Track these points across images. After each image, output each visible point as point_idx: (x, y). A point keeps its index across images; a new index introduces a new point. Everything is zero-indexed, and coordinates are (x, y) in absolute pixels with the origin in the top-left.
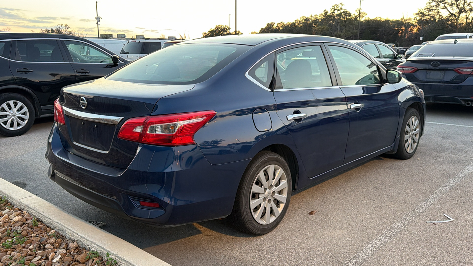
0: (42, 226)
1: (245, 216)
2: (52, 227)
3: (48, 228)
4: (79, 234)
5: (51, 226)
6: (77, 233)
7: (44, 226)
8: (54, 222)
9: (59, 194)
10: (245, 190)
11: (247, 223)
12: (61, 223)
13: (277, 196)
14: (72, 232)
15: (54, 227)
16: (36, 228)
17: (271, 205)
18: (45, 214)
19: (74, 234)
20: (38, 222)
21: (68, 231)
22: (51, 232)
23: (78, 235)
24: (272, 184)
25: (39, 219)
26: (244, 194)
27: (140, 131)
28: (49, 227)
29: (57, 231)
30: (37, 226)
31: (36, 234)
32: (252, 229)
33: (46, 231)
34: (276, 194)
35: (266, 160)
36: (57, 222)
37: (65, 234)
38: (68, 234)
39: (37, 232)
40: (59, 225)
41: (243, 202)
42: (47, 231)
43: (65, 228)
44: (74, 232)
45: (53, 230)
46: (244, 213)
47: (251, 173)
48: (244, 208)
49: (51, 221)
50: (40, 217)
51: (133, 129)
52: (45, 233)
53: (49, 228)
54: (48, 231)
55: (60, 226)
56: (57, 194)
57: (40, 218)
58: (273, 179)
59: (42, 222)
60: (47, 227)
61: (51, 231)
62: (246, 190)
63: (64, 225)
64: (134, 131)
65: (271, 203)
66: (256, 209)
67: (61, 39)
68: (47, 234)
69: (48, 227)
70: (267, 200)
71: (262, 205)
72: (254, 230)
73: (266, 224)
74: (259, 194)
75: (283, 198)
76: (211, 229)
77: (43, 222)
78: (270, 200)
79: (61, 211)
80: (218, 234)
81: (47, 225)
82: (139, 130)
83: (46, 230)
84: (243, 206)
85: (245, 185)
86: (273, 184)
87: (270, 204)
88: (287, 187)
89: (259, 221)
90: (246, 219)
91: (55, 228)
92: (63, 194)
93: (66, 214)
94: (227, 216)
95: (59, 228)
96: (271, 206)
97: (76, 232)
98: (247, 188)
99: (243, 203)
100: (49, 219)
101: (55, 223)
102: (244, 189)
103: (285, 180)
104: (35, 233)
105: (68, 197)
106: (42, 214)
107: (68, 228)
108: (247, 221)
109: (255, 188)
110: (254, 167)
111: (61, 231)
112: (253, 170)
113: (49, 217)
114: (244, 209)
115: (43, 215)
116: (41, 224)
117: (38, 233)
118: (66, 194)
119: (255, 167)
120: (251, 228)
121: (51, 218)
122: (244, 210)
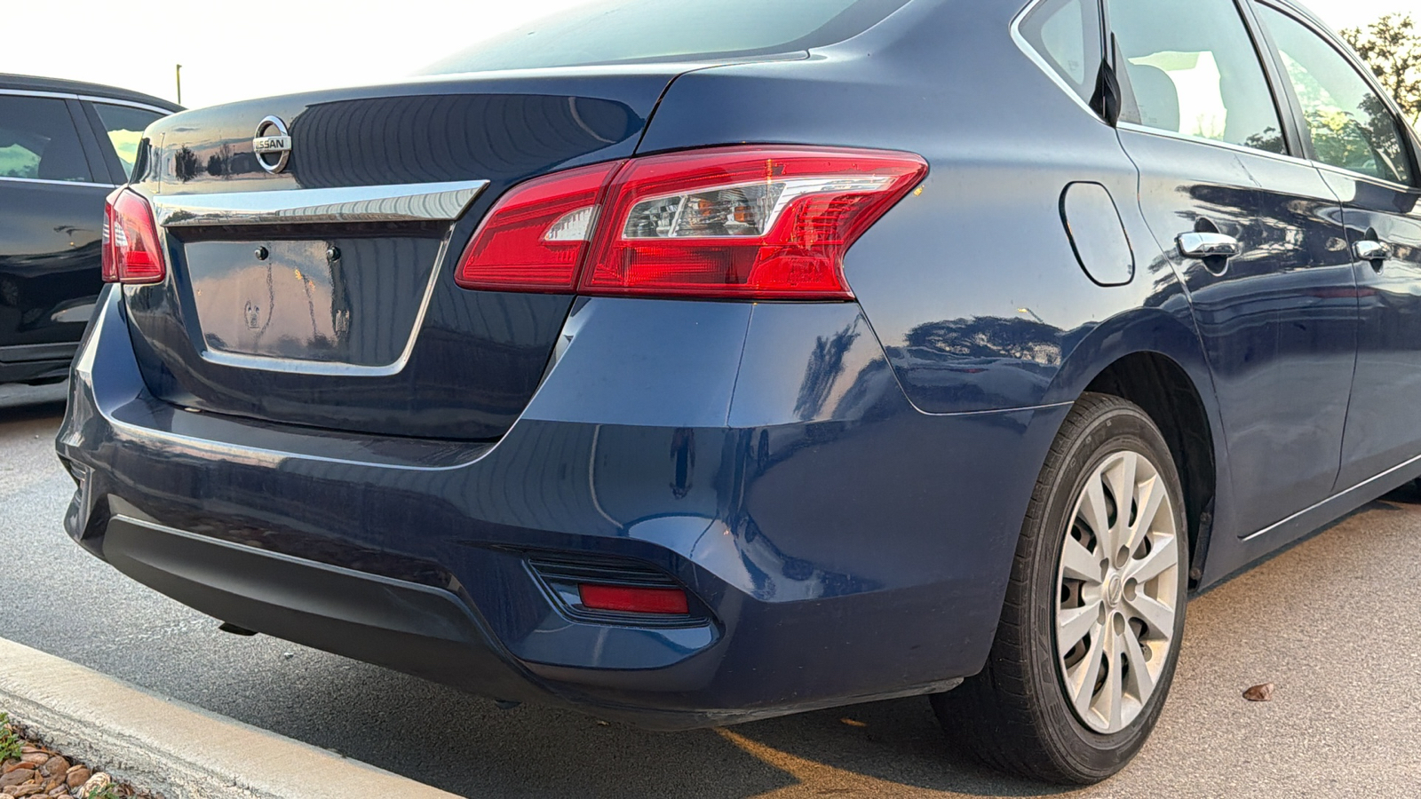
0: (40, 758)
1: (1038, 685)
2: (95, 759)
3: (71, 766)
4: (242, 779)
5: (89, 756)
6: (232, 776)
7: (53, 759)
8: (105, 737)
9: (97, 647)
10: (1037, 558)
11: (1046, 716)
12: (144, 738)
13: (1141, 602)
14: (202, 775)
15: (103, 760)
16: (12, 767)
17: (1122, 639)
18: (55, 702)
19: (215, 782)
20: (21, 742)
21: (182, 769)
22: (90, 782)
23: (235, 784)
24: (1128, 545)
25: (27, 727)
26: (1035, 575)
27: (581, 237)
28: (77, 763)
29: (121, 776)
30: (19, 759)
31: (17, 793)
32: (1062, 750)
33: (65, 782)
34: (1139, 591)
35: (1109, 424)
36: (120, 735)
37: (161, 788)
38: (179, 786)
39: (19, 788)
40: (133, 749)
41: (1033, 615)
42: (71, 781)
43: (164, 760)
44: (212, 773)
45: (99, 774)
46: (1036, 670)
47: (1059, 480)
48: (1033, 641)
49: (87, 731)
50: (29, 718)
51: (543, 231)
52: (62, 787)
53: (79, 766)
54: (77, 780)
55: (138, 750)
56: (86, 646)
57: (29, 723)
58: (1131, 524)
59: (37, 741)
60: (66, 763)
61: (90, 777)
62: (1043, 557)
63: (156, 744)
64: (546, 239)
65: (1125, 633)
66: (1076, 655)
67: (82, 98)
68: (68, 793)
69: (70, 761)
70: (1110, 616)
71: (1094, 640)
72: (1069, 759)
73: (1111, 732)
74: (1082, 583)
75: (1161, 609)
76: (835, 766)
77: (48, 739)
78: (1118, 616)
79: (130, 690)
80: (881, 784)
81: (70, 752)
82: (576, 228)
83: (63, 778)
84: (1033, 635)
85: (1036, 530)
86: (1132, 545)
87: (1121, 635)
88: (1177, 566)
89: (1086, 715)
90: (1042, 701)
91: (111, 762)
92: (114, 647)
93: (155, 699)
94: (961, 680)
95: (131, 763)
96: (1124, 650)
97: (224, 771)
98: (1047, 545)
99: (1033, 620)
100: (80, 721)
101: (111, 740)
102: (1032, 550)
103: (1170, 532)
104: (8, 792)
105: (139, 659)
106: (43, 702)
107: (183, 756)
108: (1044, 710)
109: (1074, 556)
110: (1065, 450)
111: (141, 777)
112: (1064, 467)
113: (75, 716)
114: (1034, 649)
115: (43, 707)
116: (34, 750)
117: (25, 791)
118: (127, 649)
119: (1073, 452)
120: (1059, 745)
121: (90, 718)
122: (1036, 654)
